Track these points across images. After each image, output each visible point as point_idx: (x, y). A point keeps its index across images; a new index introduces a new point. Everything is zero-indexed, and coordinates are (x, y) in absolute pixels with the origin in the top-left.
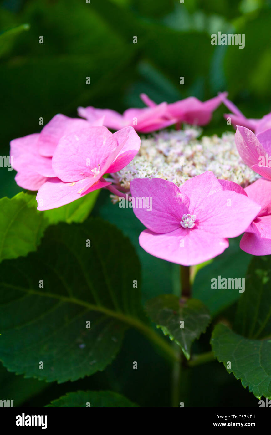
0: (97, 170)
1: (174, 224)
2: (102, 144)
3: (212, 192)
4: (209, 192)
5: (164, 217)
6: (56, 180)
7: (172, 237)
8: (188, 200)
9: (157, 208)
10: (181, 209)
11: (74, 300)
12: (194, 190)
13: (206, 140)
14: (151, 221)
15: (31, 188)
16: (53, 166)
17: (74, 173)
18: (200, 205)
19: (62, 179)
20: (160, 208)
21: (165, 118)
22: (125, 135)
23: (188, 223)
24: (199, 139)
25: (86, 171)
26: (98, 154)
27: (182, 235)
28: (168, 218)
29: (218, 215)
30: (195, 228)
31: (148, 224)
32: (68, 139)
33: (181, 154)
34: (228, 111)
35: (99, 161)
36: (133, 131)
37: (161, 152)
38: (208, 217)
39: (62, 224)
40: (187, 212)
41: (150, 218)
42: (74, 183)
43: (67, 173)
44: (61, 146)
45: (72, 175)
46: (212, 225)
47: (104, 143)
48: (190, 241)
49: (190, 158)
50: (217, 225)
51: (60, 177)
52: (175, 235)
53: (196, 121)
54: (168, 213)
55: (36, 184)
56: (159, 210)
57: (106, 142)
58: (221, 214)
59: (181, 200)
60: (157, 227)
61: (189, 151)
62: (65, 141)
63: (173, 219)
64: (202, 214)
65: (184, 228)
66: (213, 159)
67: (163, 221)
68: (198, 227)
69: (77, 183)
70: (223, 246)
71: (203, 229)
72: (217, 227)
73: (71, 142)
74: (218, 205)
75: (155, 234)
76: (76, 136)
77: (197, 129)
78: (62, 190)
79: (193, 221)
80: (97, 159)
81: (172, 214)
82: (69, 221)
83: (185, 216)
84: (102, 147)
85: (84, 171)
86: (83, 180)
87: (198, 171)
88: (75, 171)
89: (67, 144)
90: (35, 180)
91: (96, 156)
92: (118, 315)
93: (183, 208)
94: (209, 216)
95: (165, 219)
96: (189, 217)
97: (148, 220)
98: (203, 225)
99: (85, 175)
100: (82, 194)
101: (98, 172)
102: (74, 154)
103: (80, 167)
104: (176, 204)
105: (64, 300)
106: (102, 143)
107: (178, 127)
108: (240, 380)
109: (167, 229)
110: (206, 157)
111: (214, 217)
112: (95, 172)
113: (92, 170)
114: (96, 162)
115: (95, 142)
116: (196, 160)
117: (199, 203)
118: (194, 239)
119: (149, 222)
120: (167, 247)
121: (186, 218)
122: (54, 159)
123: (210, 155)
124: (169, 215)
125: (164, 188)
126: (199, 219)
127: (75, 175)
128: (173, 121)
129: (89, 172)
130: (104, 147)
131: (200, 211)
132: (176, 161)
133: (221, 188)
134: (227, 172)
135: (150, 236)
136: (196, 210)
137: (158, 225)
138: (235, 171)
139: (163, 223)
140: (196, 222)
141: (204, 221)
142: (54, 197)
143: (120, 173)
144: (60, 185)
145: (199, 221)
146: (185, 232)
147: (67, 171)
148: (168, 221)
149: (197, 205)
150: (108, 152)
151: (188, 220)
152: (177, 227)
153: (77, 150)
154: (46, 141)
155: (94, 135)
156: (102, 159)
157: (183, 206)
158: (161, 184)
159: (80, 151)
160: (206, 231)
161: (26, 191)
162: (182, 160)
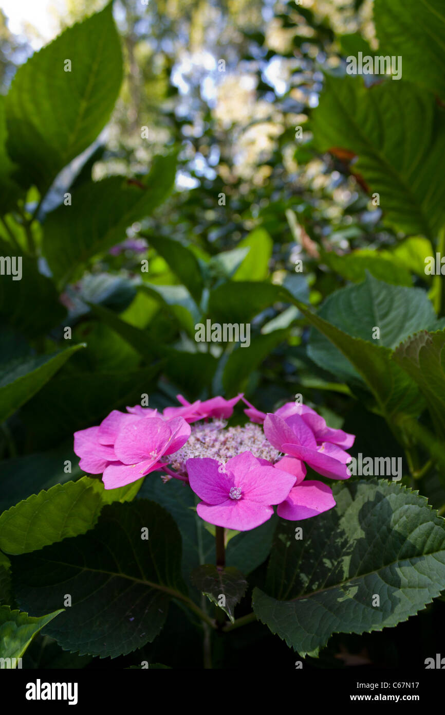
0: (155, 453)
1: (224, 496)
2: (157, 432)
3: (252, 468)
4: (249, 468)
5: (216, 491)
6: (119, 463)
7: (224, 507)
8: (233, 475)
9: (209, 482)
10: (228, 483)
11: (122, 575)
12: (237, 467)
13: (232, 430)
14: (206, 494)
15: (94, 471)
16: (115, 451)
17: (134, 456)
18: (243, 479)
19: (124, 462)
20: (212, 483)
21: (198, 414)
22: (177, 423)
23: (235, 495)
24: (226, 429)
25: (144, 455)
26: (154, 440)
27: (233, 505)
28: (219, 491)
29: (261, 487)
30: (242, 499)
31: (204, 497)
32: (127, 429)
33: (216, 440)
34: (247, 407)
35: (155, 446)
36: (183, 420)
37: (198, 440)
38: (251, 488)
39: (116, 504)
40: (233, 486)
41: (203, 492)
42: (134, 465)
43: (128, 457)
44: (121, 435)
45: (132, 458)
46: (256, 495)
47: (159, 431)
48: (240, 510)
49: (224, 443)
50: (260, 495)
51: (122, 461)
52: (226, 505)
53: (223, 415)
54: (218, 487)
55: (97, 468)
56: (211, 485)
57: (161, 429)
58: (263, 486)
59: (227, 475)
60: (211, 499)
61: (222, 438)
62: (125, 430)
63: (223, 492)
64: (246, 486)
65: (232, 500)
66: (241, 444)
67: (215, 494)
68: (245, 498)
69: (137, 465)
70: (269, 513)
71: (249, 499)
72: (261, 496)
73: (130, 431)
74: (259, 479)
75: (209, 505)
76: (134, 426)
77: (223, 422)
78: (124, 472)
79: (240, 493)
80: (154, 444)
81: (221, 487)
82: (122, 501)
83: (232, 489)
84: (158, 434)
85: (143, 455)
86: (142, 462)
87: (231, 453)
88: (135, 455)
89: (127, 433)
90: (96, 465)
91: (152, 442)
92: (161, 587)
93: (229, 482)
94: (253, 487)
95: (216, 492)
96: (236, 489)
97: (203, 493)
98: (248, 496)
99: (144, 458)
100: (144, 474)
101: (156, 455)
102: (133, 441)
103: (139, 452)
104: (224, 479)
105: (114, 574)
106: (157, 430)
107: (209, 420)
108: (284, 640)
109: (218, 500)
110: (236, 442)
111: (257, 489)
112: (153, 455)
113: (151, 454)
114: (152, 447)
115: (151, 430)
116: (228, 445)
117: (242, 478)
118: (243, 508)
119: (204, 495)
120: (222, 516)
121: (234, 491)
122: (115, 446)
123: (239, 440)
124: (219, 489)
125: (212, 466)
126: (245, 491)
127: (135, 458)
128: (205, 415)
129: (147, 456)
130: (159, 434)
131: (245, 485)
132: (213, 446)
133: (259, 465)
134: (257, 453)
135: (205, 507)
136: (240, 484)
137: (211, 498)
138: (262, 452)
139: (215, 495)
140: (242, 493)
141: (249, 492)
142: (118, 478)
143: (170, 456)
144: (123, 468)
145: (245, 493)
146: (234, 503)
147: (128, 455)
148: (219, 493)
149: (241, 479)
150: (163, 438)
151: (235, 492)
152: (226, 499)
153: (136, 437)
154: (104, 432)
155: (150, 424)
156: (158, 444)
157: (229, 480)
158: (210, 463)
159: (138, 438)
160: (253, 501)
161: (89, 475)
162: (217, 445)
